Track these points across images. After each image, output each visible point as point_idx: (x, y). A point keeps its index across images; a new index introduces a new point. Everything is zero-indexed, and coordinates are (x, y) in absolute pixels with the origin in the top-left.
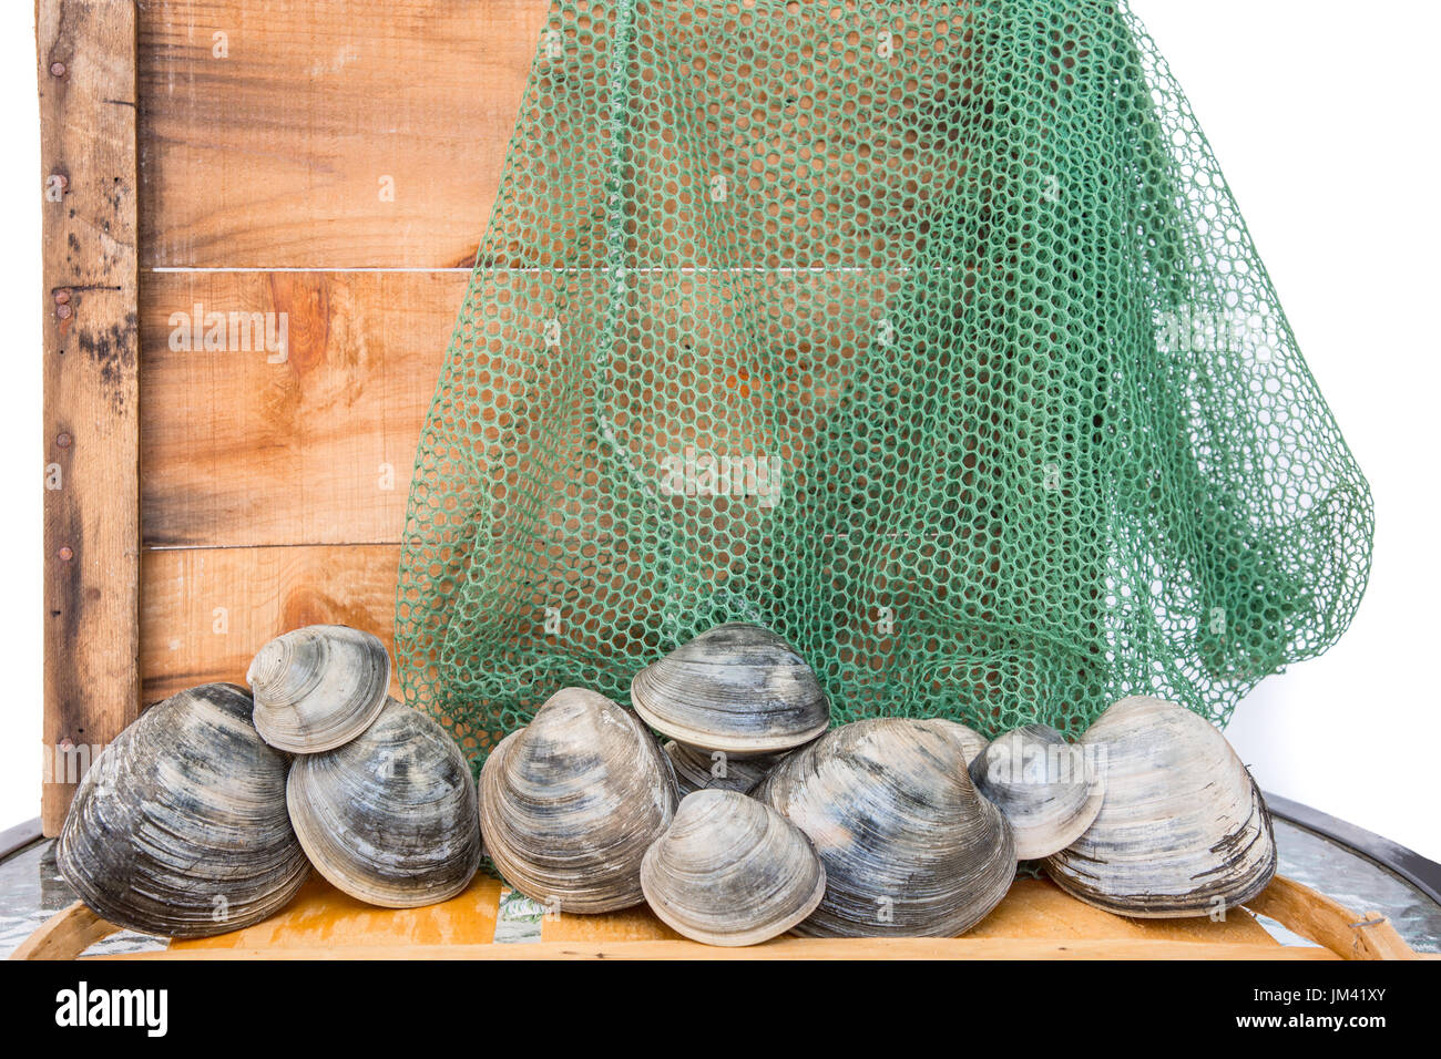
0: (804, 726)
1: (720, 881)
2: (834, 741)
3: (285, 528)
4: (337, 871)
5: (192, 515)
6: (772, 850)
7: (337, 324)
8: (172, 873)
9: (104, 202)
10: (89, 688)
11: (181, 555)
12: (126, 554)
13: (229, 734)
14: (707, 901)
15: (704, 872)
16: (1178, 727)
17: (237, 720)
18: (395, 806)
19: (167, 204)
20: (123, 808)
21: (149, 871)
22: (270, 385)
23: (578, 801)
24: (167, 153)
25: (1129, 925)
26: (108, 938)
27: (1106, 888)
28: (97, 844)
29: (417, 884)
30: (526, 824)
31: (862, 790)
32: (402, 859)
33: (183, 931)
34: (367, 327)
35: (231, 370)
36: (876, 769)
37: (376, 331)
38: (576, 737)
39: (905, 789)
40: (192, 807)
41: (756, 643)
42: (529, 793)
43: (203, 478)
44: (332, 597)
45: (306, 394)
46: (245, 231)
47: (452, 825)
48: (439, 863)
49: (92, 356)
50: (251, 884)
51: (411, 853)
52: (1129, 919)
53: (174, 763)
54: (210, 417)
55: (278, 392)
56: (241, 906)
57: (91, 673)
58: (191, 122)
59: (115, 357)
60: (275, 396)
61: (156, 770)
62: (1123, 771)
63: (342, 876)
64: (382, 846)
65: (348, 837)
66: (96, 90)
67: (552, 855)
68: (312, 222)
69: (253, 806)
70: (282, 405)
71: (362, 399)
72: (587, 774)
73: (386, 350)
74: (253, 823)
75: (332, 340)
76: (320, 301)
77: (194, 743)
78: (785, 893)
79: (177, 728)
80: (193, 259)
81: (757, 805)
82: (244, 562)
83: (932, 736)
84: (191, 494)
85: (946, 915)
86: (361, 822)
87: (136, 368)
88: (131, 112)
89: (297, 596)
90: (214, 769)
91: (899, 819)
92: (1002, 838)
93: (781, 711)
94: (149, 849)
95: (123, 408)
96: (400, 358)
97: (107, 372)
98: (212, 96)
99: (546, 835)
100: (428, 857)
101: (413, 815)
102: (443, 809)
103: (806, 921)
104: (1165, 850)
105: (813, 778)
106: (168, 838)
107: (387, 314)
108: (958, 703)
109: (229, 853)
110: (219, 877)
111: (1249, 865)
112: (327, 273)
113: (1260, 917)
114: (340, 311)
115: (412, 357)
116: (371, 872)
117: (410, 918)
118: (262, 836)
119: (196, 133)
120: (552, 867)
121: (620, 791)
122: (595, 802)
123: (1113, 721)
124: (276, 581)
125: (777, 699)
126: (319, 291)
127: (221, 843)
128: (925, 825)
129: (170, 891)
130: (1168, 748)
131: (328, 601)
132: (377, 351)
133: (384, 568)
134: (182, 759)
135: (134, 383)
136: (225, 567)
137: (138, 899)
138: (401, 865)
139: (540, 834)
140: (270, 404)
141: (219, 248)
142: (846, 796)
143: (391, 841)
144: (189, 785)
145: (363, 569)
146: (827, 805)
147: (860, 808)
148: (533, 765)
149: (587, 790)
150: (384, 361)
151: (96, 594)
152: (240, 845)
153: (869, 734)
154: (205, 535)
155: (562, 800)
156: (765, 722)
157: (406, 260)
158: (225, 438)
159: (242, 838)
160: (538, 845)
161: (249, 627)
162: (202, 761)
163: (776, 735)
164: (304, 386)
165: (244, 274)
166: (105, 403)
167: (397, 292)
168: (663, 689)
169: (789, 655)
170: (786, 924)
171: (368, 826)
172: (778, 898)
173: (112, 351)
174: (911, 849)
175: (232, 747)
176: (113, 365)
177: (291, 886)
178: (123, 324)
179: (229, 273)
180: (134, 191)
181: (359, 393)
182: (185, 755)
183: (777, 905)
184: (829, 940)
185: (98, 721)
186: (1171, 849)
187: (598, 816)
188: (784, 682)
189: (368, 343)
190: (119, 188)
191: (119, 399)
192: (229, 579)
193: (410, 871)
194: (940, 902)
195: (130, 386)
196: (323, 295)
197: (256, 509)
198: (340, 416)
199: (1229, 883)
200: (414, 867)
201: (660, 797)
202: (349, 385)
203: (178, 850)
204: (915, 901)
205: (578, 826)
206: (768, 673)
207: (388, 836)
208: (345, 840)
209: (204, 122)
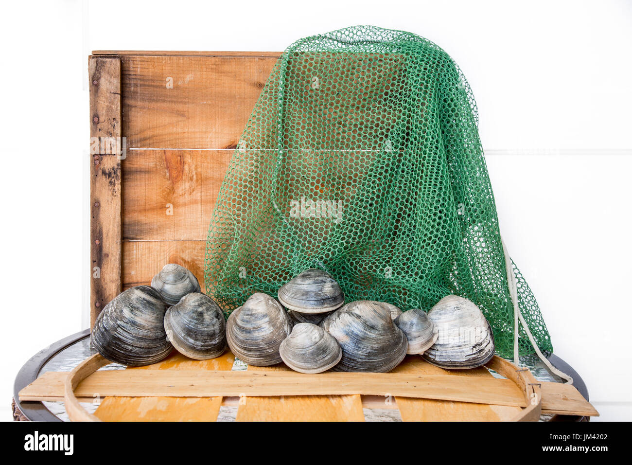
0: (336, 303)
1: (307, 352)
2: (346, 308)
3: (169, 235)
4: (182, 349)
5: (138, 230)
6: (325, 342)
7: (186, 167)
8: (127, 344)
9: (110, 126)
10: (105, 286)
11: (135, 243)
12: (117, 243)
13: (146, 301)
14: (303, 358)
15: (302, 349)
16: (464, 306)
17: (149, 297)
18: (200, 327)
19: (131, 127)
20: (112, 323)
21: (120, 343)
22: (164, 187)
23: (259, 328)
24: (131, 110)
25: (445, 371)
26: (107, 366)
27: (437, 359)
28: (103, 334)
29: (208, 352)
30: (241, 336)
31: (353, 323)
32: (203, 344)
33: (131, 364)
34: (196, 169)
35: (151, 182)
36: (359, 317)
37: (199, 170)
38: (259, 308)
39: (368, 323)
40: (134, 323)
41: (318, 276)
42: (243, 326)
43: (142, 218)
44: (184, 258)
45: (176, 191)
46: (156, 136)
47: (218, 332)
48: (215, 345)
49: (106, 177)
50: (153, 349)
51: (206, 342)
52: (445, 369)
53: (128, 309)
54: (144, 198)
55: (167, 190)
56: (150, 357)
57: (106, 281)
58: (139, 100)
59: (113, 177)
60: (166, 191)
61: (122, 311)
62: (445, 320)
63: (183, 350)
64: (196, 340)
65: (185, 337)
66: (107, 89)
67: (249, 346)
68: (178, 133)
69: (154, 324)
70: (168, 194)
71: (194, 193)
72: (263, 320)
73: (202, 176)
74: (154, 330)
75: (184, 173)
76: (181, 160)
77: (135, 303)
78: (329, 357)
79: (129, 298)
80: (139, 145)
81: (320, 328)
82: (155, 246)
83: (379, 307)
84: (138, 223)
85: (381, 366)
86: (189, 332)
87: (120, 181)
88: (119, 97)
89: (173, 258)
90: (141, 312)
91: (366, 333)
92: (402, 341)
93: (327, 299)
94: (120, 336)
95: (116, 194)
96: (207, 179)
97: (111, 182)
98: (146, 91)
99: (248, 339)
100: (211, 343)
101: (206, 329)
102: (215, 327)
103: (335, 367)
104: (457, 347)
105: (338, 320)
106: (126, 333)
107: (203, 164)
108: (392, 297)
109: (146, 339)
110: (142, 347)
111: (485, 352)
112: (183, 150)
113: (489, 370)
114: (187, 163)
115: (211, 179)
116: (193, 348)
117: (205, 363)
118: (157, 334)
119: (139, 103)
120: (250, 350)
121: (274, 326)
122: (265, 329)
123: (442, 303)
124: (166, 253)
125: (326, 295)
126: (180, 156)
127: (143, 335)
128: (374, 336)
129: (126, 350)
130: (460, 313)
131: (183, 260)
132: (199, 176)
133: (201, 249)
134: (131, 308)
135: (119, 187)
136: (149, 248)
137: (116, 352)
138: (202, 346)
139: (246, 339)
140: (164, 194)
141: (148, 142)
142: (348, 325)
143: (199, 338)
144: (133, 316)
145: (194, 249)
146: (342, 328)
147: (352, 329)
148: (245, 317)
149: (263, 325)
150: (202, 180)
151: (107, 255)
152: (149, 337)
153: (358, 305)
154: (143, 237)
155: (254, 328)
156: (323, 303)
157: (209, 146)
158: (149, 205)
159: (151, 334)
160: (245, 343)
161: (157, 267)
162: (137, 309)
163: (326, 307)
164: (175, 188)
165: (156, 150)
166: (110, 193)
167: (206, 157)
168: (288, 294)
169: (330, 279)
170: (329, 367)
171: (191, 334)
172: (326, 358)
173: (113, 176)
174: (369, 343)
175: (147, 305)
176: (113, 180)
177: (167, 352)
178: (116, 167)
179: (150, 150)
180: (120, 123)
181: (193, 191)
182: (132, 307)
183: (326, 360)
184: (341, 373)
185: (108, 297)
186: (459, 346)
187: (266, 334)
188: (328, 289)
189: (196, 173)
190: (115, 122)
191: (114, 191)
192: (151, 251)
193: (206, 348)
194: (378, 362)
195: (118, 187)
196: (182, 157)
197: (160, 228)
198: (187, 198)
199: (478, 358)
200: (207, 346)
201: (286, 328)
202: (190, 188)
203: (129, 337)
204: (370, 361)
205: (259, 337)
206: (323, 286)
207: (198, 336)
208: (184, 338)
209: (143, 100)
